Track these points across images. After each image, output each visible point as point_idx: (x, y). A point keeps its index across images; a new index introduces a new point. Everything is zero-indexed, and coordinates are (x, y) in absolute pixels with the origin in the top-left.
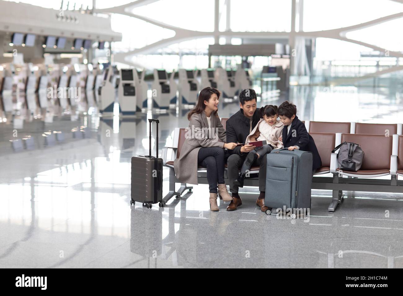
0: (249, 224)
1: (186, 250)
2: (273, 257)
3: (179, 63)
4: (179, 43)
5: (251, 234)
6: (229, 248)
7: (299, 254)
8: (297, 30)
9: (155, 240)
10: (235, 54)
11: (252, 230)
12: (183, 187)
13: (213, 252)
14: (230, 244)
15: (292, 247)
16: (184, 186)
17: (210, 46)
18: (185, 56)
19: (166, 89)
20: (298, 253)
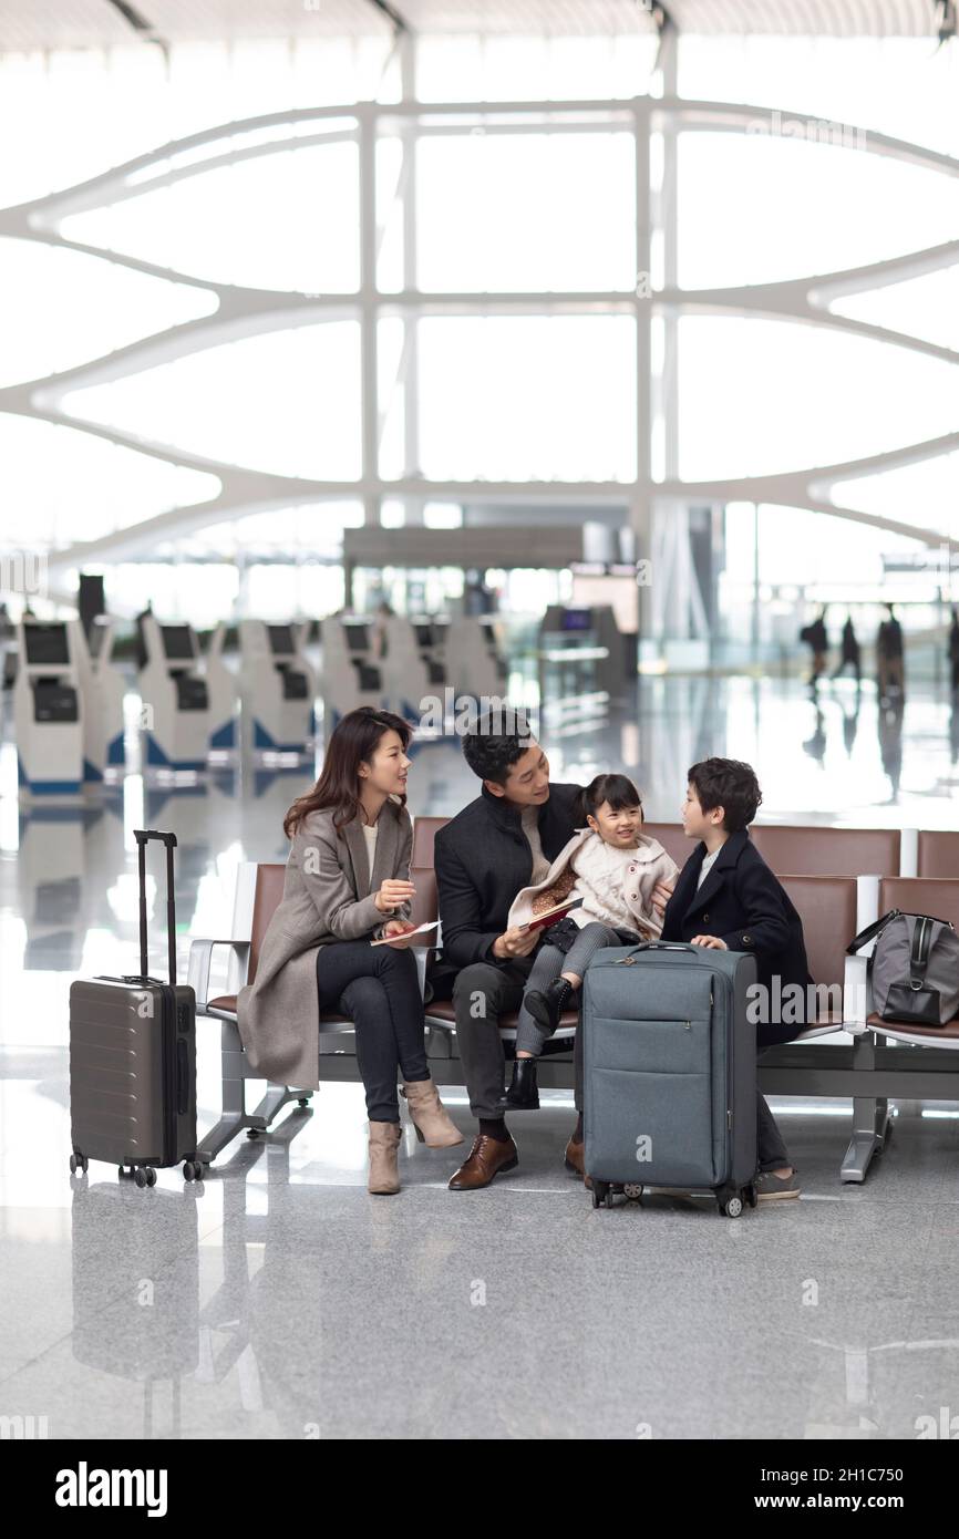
0: (546, 1246)
1: (301, 1375)
2: (649, 1392)
3: (235, 595)
4: (234, 520)
5: (554, 1290)
6: (472, 1357)
7: (754, 1377)
8: (658, 475)
9: (175, 1332)
10: (439, 561)
11: (559, 1272)
12: (275, 1094)
13: (411, 1380)
14: (477, 1339)
15: (721, 1344)
16: (279, 1090)
17: (348, 532)
18: (257, 569)
19: (192, 695)
20: (749, 1371)
